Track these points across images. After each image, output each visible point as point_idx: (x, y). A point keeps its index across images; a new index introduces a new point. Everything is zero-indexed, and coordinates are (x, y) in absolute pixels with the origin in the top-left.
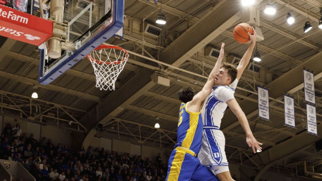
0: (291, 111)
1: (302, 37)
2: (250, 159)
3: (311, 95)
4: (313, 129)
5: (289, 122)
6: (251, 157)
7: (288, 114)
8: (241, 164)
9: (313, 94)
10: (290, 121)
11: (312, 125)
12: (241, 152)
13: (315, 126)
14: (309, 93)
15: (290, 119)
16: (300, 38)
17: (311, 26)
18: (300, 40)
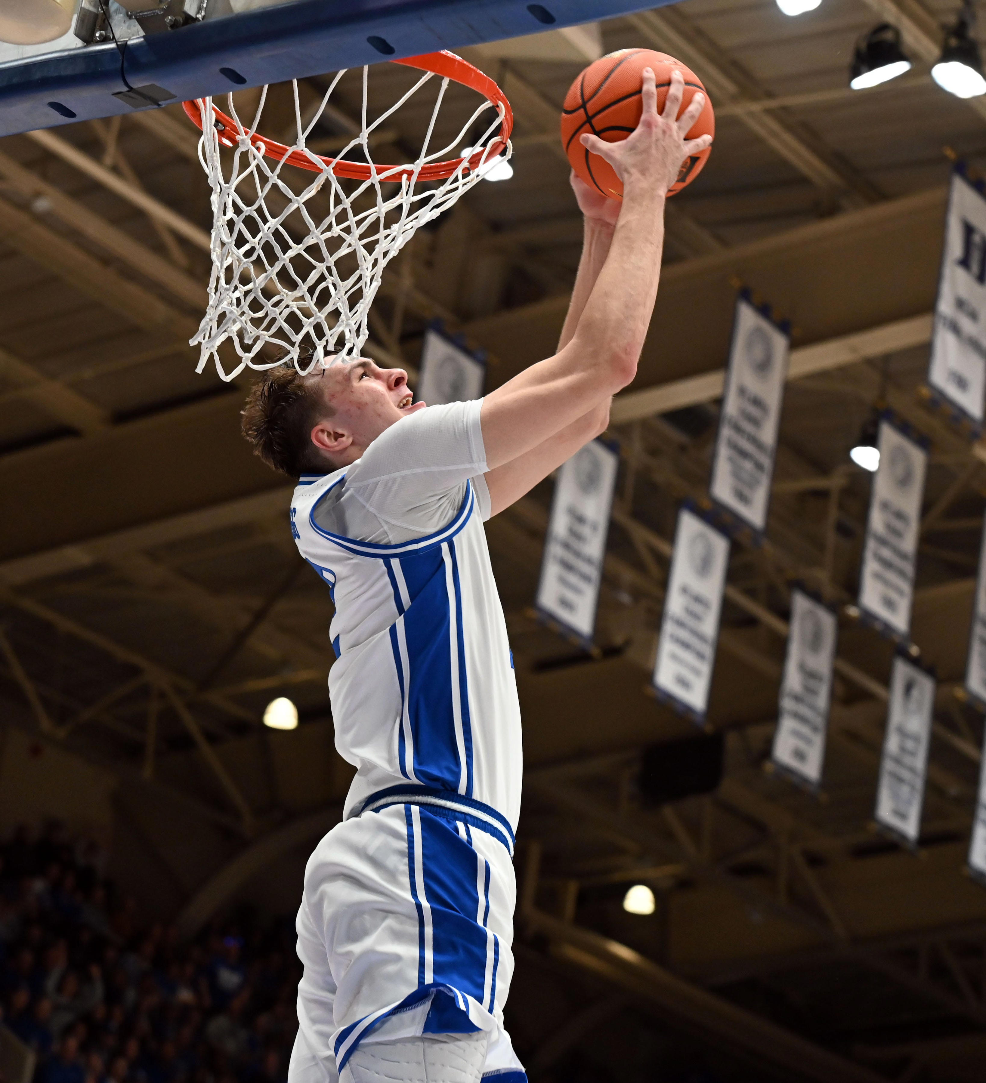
0: (586, 530)
1: (770, 95)
2: (205, 749)
3: (748, 465)
4: (690, 676)
5: (565, 603)
6: (212, 738)
7: (566, 546)
8: (147, 772)
9: (759, 466)
10: (570, 596)
11: (686, 645)
12: (162, 695)
13: (700, 656)
14: (744, 454)
15: (573, 579)
16: (754, 98)
17: (900, 57)
18: (756, 107)
